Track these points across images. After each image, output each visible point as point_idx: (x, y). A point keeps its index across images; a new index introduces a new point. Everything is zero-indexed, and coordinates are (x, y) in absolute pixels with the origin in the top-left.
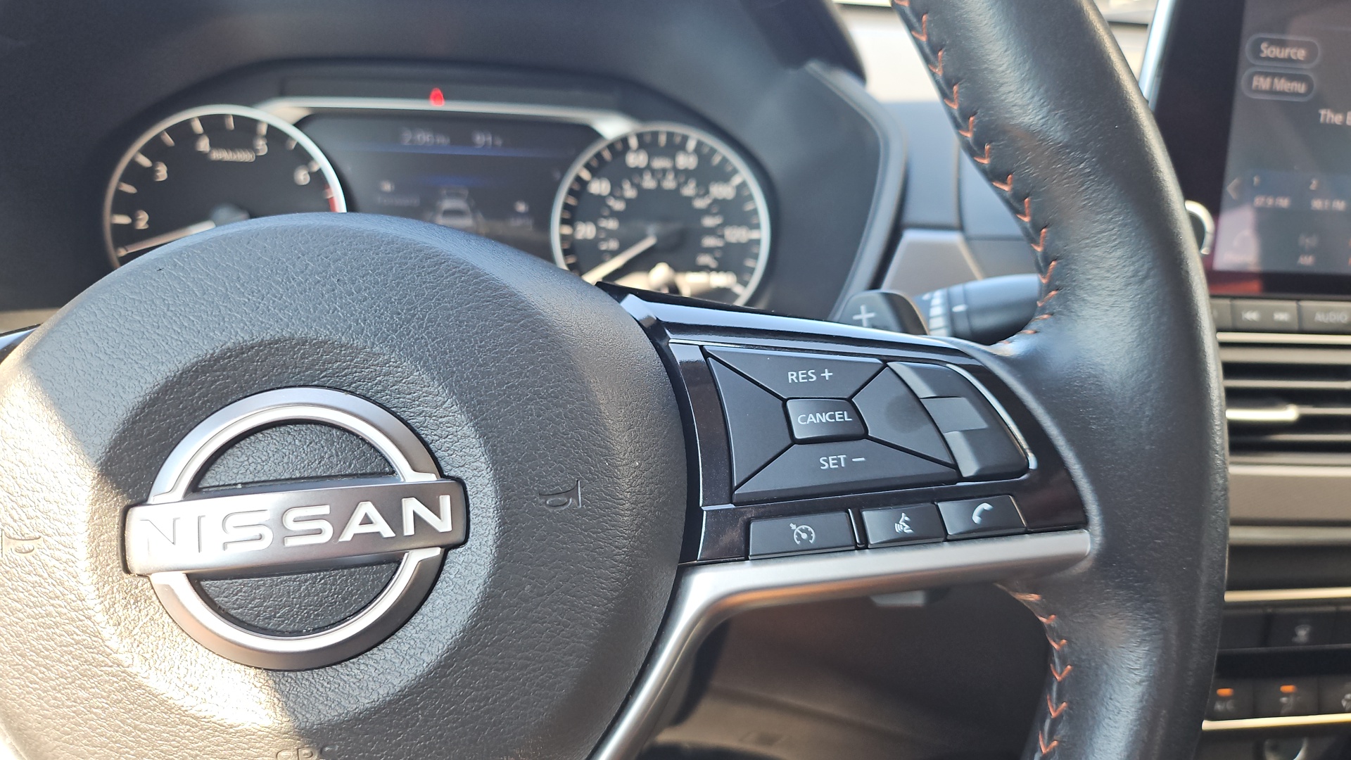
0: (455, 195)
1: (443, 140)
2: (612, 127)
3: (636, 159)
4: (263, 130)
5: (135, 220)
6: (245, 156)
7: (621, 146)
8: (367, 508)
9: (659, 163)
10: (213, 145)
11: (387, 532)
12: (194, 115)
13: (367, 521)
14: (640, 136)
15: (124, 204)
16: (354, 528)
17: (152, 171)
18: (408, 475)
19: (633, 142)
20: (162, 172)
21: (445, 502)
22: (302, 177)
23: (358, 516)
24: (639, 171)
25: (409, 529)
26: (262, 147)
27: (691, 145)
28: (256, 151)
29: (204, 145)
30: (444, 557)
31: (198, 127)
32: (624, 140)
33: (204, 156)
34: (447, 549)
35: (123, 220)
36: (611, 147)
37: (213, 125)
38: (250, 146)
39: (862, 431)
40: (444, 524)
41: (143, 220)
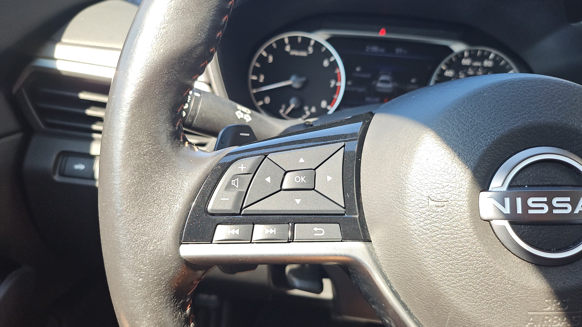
0: (386, 74)
1: (382, 50)
2: (458, 47)
3: (466, 62)
4: (312, 43)
5: (259, 78)
6: (303, 54)
7: (461, 56)
9: (477, 64)
10: (292, 48)
12: (286, 37)
14: (470, 51)
15: (256, 72)
17: (267, 58)
19: (466, 54)
20: (271, 59)
22: (326, 63)
24: (467, 67)
26: (311, 50)
27: (492, 56)
28: (309, 52)
29: (288, 48)
31: (287, 41)
32: (462, 53)
33: (288, 53)
35: (254, 78)
36: (457, 56)
37: (293, 40)
38: (306, 49)
41: (262, 78)
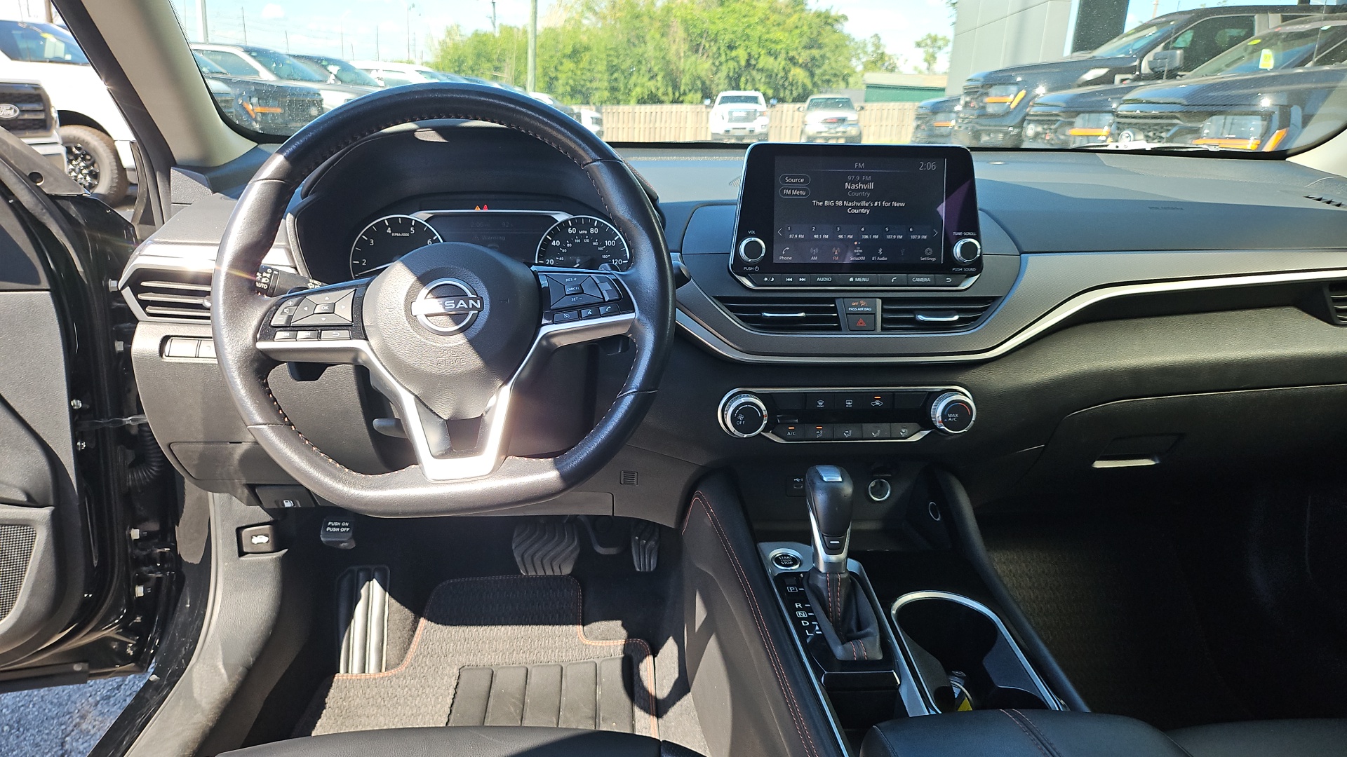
1: (488, 225)
2: (561, 217)
3: (571, 230)
4: (413, 221)
5: (361, 262)
6: (406, 234)
7: (565, 225)
8: (462, 301)
9: (582, 232)
11: (466, 307)
12: (385, 219)
13: (462, 304)
14: (573, 220)
16: (459, 305)
18: (470, 295)
19: (570, 223)
21: (478, 301)
22: (429, 242)
23: (460, 303)
24: (573, 236)
25: (471, 306)
26: (412, 230)
27: (596, 223)
29: (389, 231)
30: (478, 313)
31: (386, 223)
32: (566, 222)
34: (479, 312)
36: (560, 225)
39: (581, 291)
40: (478, 306)
41: (364, 262)
